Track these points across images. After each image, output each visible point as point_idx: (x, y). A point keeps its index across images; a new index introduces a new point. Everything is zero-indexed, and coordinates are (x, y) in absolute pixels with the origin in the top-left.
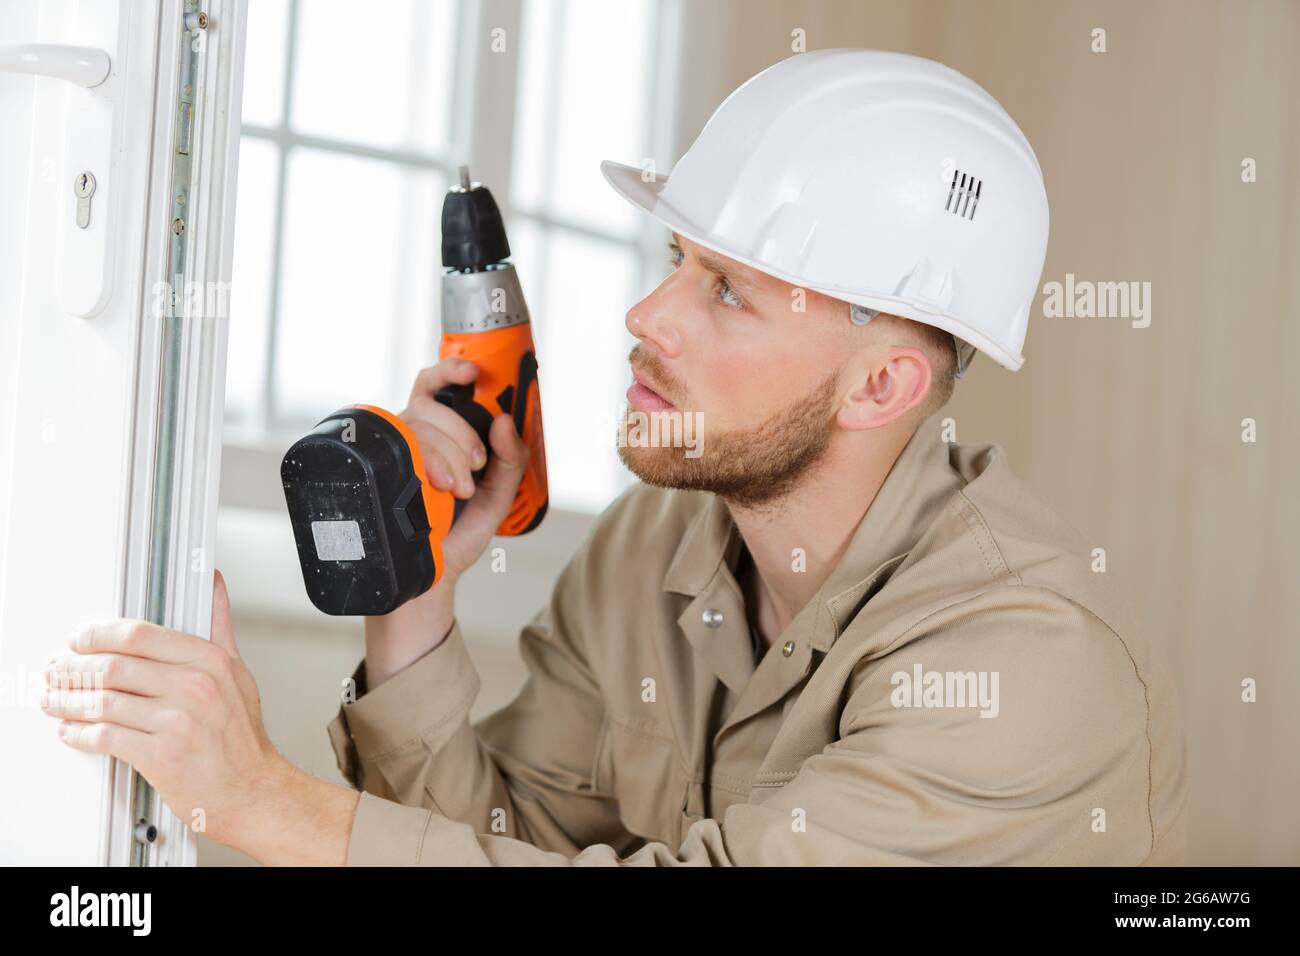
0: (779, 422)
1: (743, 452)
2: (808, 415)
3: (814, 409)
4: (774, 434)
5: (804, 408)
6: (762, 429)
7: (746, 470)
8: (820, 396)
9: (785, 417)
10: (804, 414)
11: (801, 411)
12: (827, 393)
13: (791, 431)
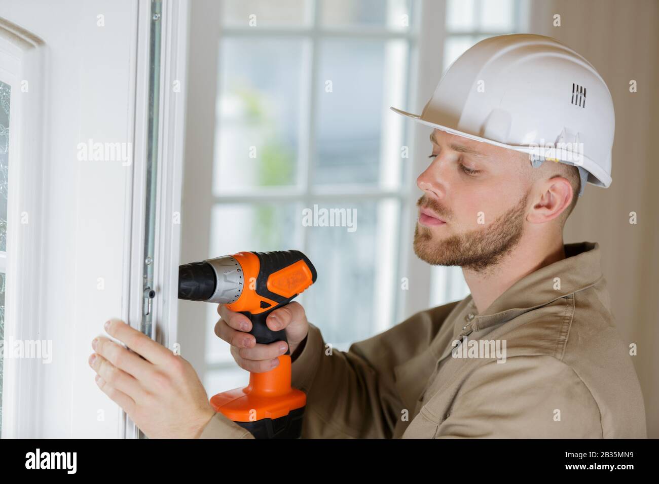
0: (500, 222)
1: (481, 240)
2: (513, 218)
3: (516, 214)
4: (497, 229)
5: (512, 213)
6: (490, 227)
7: (482, 251)
8: (519, 207)
9: (502, 220)
10: (511, 217)
11: (510, 216)
12: (523, 205)
13: (505, 227)
